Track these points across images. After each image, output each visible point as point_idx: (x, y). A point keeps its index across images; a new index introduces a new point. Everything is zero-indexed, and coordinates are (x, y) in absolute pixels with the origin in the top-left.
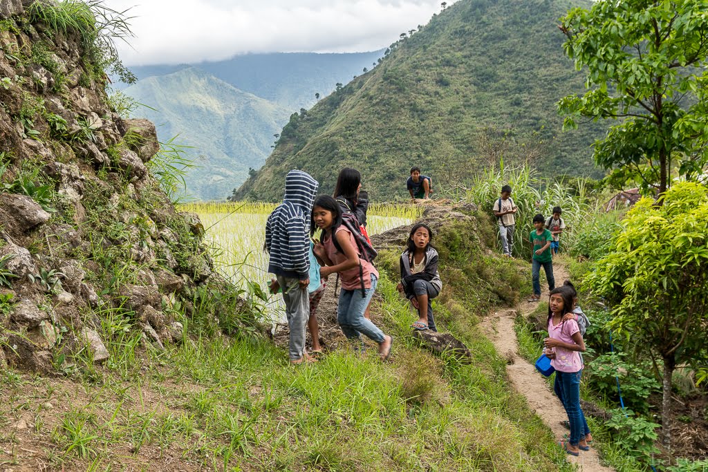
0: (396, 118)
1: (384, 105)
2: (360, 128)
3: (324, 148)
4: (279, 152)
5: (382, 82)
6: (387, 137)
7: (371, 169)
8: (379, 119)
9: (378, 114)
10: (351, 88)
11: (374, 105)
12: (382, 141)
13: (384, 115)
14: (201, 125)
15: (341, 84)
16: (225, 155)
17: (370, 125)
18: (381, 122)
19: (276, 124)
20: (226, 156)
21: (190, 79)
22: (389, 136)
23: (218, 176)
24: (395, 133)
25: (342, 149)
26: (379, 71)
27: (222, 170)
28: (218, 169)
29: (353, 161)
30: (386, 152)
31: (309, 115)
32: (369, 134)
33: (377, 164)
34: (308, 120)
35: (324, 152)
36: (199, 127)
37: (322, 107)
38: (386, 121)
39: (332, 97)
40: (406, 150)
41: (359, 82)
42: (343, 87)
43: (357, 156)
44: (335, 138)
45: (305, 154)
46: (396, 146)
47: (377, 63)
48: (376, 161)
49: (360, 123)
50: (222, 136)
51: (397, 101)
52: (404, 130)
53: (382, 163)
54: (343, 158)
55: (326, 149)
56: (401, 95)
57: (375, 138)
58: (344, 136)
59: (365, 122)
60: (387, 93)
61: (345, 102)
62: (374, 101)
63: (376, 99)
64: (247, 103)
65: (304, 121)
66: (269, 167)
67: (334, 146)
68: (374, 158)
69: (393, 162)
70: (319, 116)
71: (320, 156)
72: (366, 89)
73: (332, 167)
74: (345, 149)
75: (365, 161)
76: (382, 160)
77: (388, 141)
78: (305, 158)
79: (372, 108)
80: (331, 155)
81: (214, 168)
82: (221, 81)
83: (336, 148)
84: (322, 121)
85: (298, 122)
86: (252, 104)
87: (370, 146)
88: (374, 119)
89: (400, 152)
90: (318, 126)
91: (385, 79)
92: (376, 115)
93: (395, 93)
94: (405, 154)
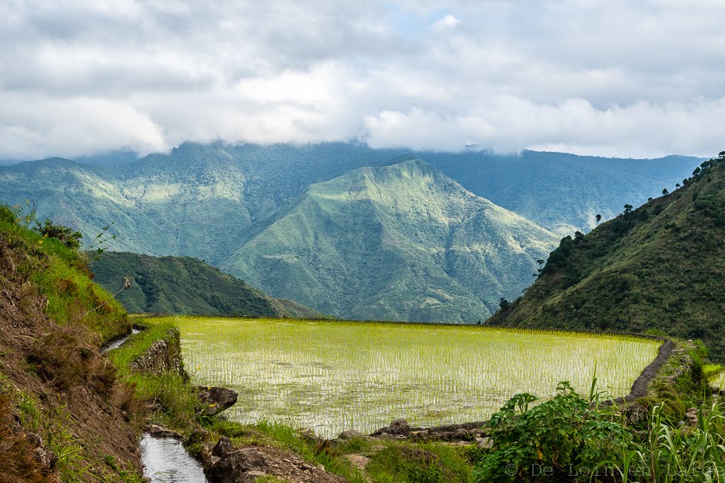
0: (709, 259)
1: (695, 241)
2: (661, 267)
3: (611, 286)
4: (544, 282)
5: (694, 212)
6: (696, 282)
7: (673, 321)
8: (687, 257)
9: (687, 251)
10: (645, 212)
11: (681, 239)
12: (689, 286)
13: (694, 254)
14: (419, 233)
15: (631, 207)
16: (445, 273)
17: (674, 264)
18: (690, 262)
19: (514, 241)
20: (445, 275)
21: (412, 175)
22: (698, 281)
23: (433, 299)
24: (707, 278)
25: (636, 290)
26: (686, 196)
27: (439, 292)
28: (433, 290)
29: (648, 308)
30: (693, 301)
31: (586, 241)
32: (672, 275)
33: (681, 314)
34: (583, 247)
35: (610, 291)
36: (416, 235)
37: (604, 233)
38: (696, 261)
39: (618, 222)
40: (721, 301)
41: (655, 207)
42: (633, 209)
43: (654, 302)
44: (626, 276)
45: (586, 291)
46: (708, 295)
47: (682, 185)
48: (679, 311)
49: (661, 260)
50: (444, 250)
51: (712, 237)
52: (720, 275)
53: (688, 314)
54: (636, 301)
55: (614, 289)
56: (719, 231)
57: (680, 282)
58: (639, 275)
59: (668, 260)
60: (699, 226)
61: (635, 229)
62: (682, 235)
63: (684, 232)
64: (479, 210)
65: (579, 248)
66: (530, 300)
67: (625, 286)
68: (677, 306)
69: (702, 314)
70: (599, 243)
71: (605, 295)
72: (667, 217)
73: (621, 312)
74: (639, 291)
75: (665, 309)
76: (687, 310)
77: (697, 286)
78: (584, 296)
79: (678, 243)
80: (620, 296)
81: (430, 289)
82: (450, 181)
83: (628, 288)
84: (602, 250)
85: (571, 248)
86: (487, 212)
87: (673, 291)
88: (680, 256)
89: (712, 302)
90: (595, 256)
91: (698, 208)
92: (684, 253)
93: (710, 227)
94: (719, 307)
